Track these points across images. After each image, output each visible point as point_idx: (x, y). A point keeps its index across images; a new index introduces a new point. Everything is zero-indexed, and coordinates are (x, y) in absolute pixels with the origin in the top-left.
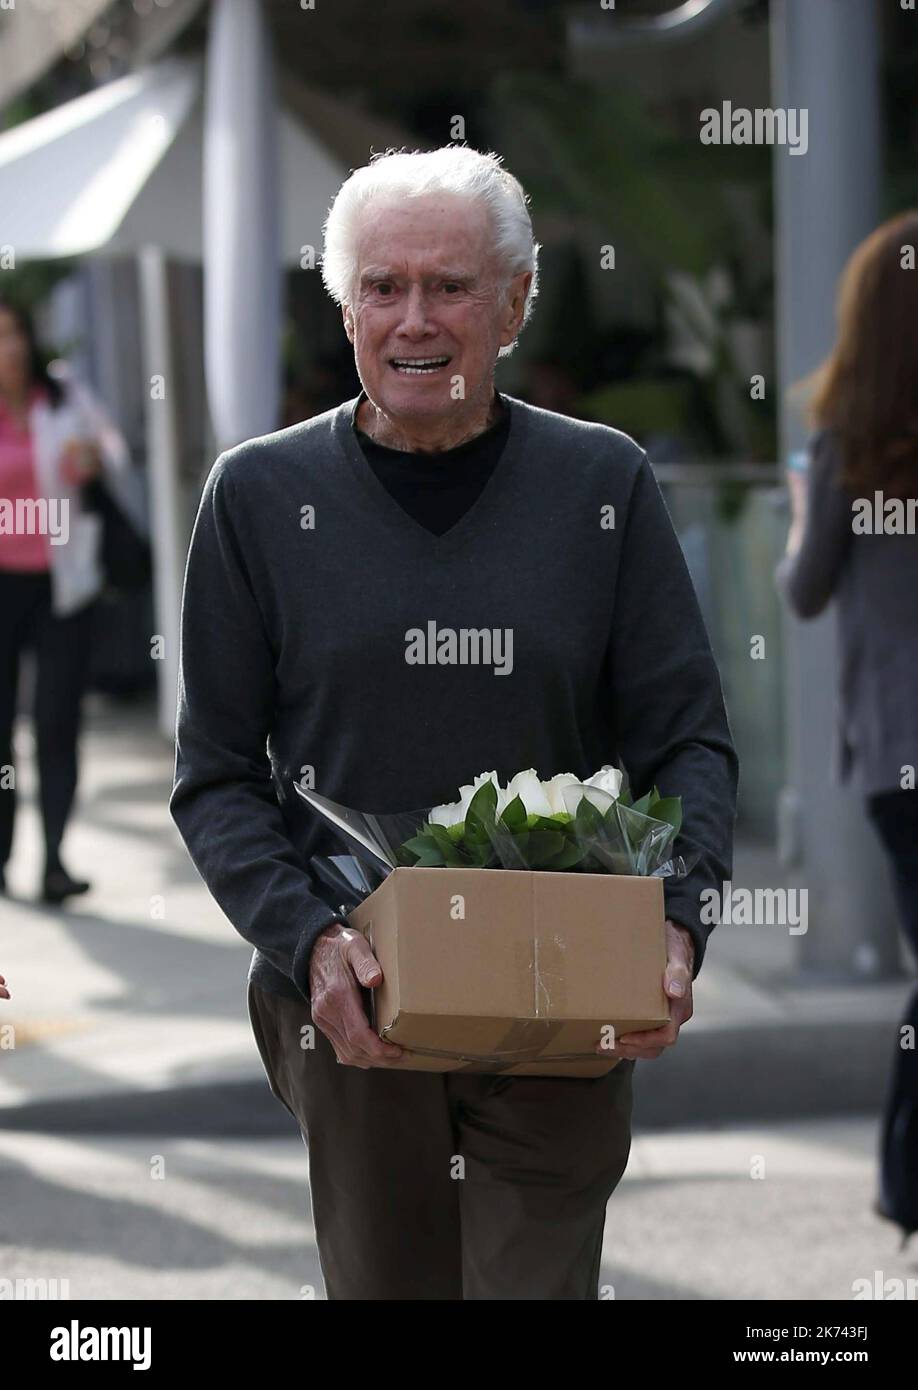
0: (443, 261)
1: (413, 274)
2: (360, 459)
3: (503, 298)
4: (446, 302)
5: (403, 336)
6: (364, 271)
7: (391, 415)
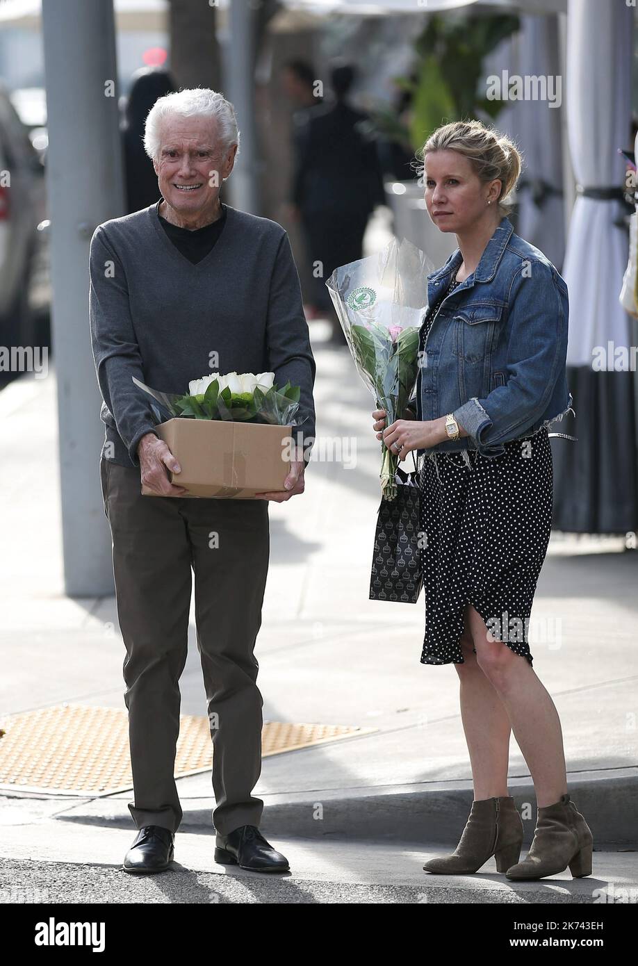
0: (198, 144)
1: (185, 150)
2: (161, 229)
3: (224, 158)
4: (200, 161)
5: (181, 176)
6: (164, 148)
7: (175, 209)
